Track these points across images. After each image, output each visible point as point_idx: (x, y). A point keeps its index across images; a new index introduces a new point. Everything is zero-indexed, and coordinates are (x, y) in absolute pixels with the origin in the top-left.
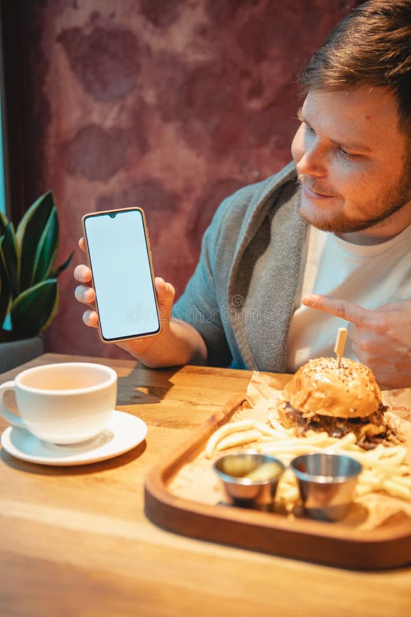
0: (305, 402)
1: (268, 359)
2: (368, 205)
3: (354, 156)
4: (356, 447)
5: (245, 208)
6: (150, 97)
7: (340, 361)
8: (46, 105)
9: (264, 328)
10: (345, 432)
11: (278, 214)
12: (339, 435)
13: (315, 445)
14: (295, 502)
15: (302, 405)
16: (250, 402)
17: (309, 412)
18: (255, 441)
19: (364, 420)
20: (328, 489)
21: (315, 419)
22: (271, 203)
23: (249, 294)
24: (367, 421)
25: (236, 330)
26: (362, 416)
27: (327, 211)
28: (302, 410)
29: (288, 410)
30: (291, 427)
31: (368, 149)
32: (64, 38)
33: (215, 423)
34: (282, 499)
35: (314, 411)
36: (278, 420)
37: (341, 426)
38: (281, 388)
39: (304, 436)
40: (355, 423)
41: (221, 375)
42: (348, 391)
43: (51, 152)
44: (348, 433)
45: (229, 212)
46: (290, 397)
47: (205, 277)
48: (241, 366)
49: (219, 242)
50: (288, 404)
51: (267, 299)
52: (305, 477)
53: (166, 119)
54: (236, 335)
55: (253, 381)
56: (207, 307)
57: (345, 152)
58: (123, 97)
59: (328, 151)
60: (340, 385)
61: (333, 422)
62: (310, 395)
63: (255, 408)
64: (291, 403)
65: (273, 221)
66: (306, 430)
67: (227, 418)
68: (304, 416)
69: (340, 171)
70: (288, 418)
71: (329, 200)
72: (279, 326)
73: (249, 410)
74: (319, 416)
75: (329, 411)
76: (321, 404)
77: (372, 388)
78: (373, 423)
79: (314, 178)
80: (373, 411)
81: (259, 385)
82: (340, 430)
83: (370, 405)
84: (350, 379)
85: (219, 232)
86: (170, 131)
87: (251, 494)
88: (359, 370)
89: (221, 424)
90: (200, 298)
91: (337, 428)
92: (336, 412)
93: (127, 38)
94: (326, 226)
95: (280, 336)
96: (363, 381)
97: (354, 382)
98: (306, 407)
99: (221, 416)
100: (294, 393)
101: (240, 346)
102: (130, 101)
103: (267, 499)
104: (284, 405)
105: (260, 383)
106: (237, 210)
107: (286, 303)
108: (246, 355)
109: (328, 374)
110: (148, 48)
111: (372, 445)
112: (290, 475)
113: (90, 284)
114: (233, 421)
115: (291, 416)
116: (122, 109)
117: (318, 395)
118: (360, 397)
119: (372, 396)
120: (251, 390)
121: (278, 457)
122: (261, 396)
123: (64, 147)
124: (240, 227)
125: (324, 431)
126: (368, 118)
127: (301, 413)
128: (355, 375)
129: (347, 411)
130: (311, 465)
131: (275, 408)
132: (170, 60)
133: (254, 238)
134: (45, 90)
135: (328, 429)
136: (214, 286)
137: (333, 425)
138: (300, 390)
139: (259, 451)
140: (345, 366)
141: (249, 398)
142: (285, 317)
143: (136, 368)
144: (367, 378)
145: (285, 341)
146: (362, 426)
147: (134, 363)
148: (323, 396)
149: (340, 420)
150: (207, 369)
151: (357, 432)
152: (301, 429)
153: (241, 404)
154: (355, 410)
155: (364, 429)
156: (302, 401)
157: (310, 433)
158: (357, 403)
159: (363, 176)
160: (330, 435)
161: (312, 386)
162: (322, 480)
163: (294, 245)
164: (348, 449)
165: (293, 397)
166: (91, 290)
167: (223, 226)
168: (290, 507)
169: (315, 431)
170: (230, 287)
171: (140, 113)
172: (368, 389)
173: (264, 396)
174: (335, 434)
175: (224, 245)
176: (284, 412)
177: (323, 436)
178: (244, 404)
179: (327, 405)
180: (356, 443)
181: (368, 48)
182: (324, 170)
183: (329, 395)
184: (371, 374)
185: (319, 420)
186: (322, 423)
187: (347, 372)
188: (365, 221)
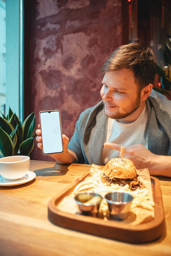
0: (110, 173)
1: (96, 161)
2: (127, 108)
3: (121, 93)
4: (129, 189)
5: (88, 114)
6: (65, 88)
7: (122, 159)
8: (35, 91)
9: (95, 151)
10: (125, 184)
11: (98, 115)
12: (122, 185)
13: (114, 189)
14: (107, 212)
15: (109, 174)
16: (91, 174)
17: (111, 177)
18: (93, 188)
19: (131, 180)
20: (120, 207)
21: (114, 180)
22: (96, 112)
23: (90, 140)
24: (132, 180)
25: (86, 152)
26: (131, 178)
27: (114, 112)
28: (109, 176)
29: (104, 176)
30: (105, 182)
31: (125, 90)
32: (42, 73)
33: (78, 181)
34: (102, 211)
35: (113, 177)
36: (101, 180)
37: (123, 182)
38: (101, 169)
39: (110, 186)
40: (128, 181)
41: (83, 166)
42: (125, 169)
43: (36, 104)
44: (126, 184)
45: (83, 115)
46: (105, 172)
47: (76, 136)
48: (88, 163)
49: (80, 124)
50: (104, 174)
51: (95, 141)
52: (111, 202)
53: (69, 94)
54: (86, 154)
55: (92, 167)
56: (77, 145)
57: (118, 92)
58: (57, 88)
59: (112, 92)
60: (122, 167)
61: (120, 180)
62: (112, 171)
63: (93, 176)
64: (105, 174)
65: (97, 117)
66: (111, 184)
67: (83, 179)
68: (110, 178)
69: (117, 98)
70: (104, 179)
71: (114, 108)
72: (99, 150)
73: (91, 177)
74: (115, 178)
75: (118, 176)
76: (116, 174)
77: (134, 168)
78: (135, 181)
79: (109, 101)
80: (134, 176)
81: (94, 169)
82: (123, 183)
83: (133, 174)
84: (126, 165)
85: (80, 122)
86: (70, 97)
87: (89, 209)
88: (129, 162)
89: (80, 182)
90: (75, 142)
91: (122, 183)
92: (121, 177)
93: (58, 72)
94: (114, 117)
95: (99, 153)
96: (130, 165)
97: (127, 166)
98: (111, 175)
99: (81, 179)
100: (106, 170)
101: (87, 157)
102: (59, 89)
103: (95, 211)
104: (103, 175)
105: (95, 168)
106: (86, 115)
107: (101, 143)
108: (89, 160)
109: (118, 163)
110: (64, 75)
111: (135, 189)
112: (105, 201)
113: (41, 135)
114: (85, 181)
115: (105, 179)
116: (57, 91)
117: (114, 170)
118: (130, 171)
119: (134, 171)
120: (92, 170)
121: (100, 194)
122: (95, 172)
123: (40, 102)
124: (87, 120)
125: (117, 184)
126: (125, 79)
127: (109, 177)
128: (128, 163)
129: (125, 176)
130: (113, 197)
131: (99, 176)
132: (70, 78)
133: (91, 123)
134: (35, 87)
135: (119, 183)
136: (79, 138)
137: (120, 181)
138: (108, 169)
139: (93, 192)
140: (124, 160)
141: (91, 173)
142: (101, 147)
143: (56, 164)
144: (132, 165)
145: (101, 155)
146: (131, 182)
147: (55, 163)
148: (116, 171)
149: (123, 180)
150: (78, 164)
151: (129, 184)
152: (109, 183)
153: (88, 175)
154: (128, 176)
155: (131, 183)
156: (109, 173)
157: (112, 184)
158: (129, 173)
159: (125, 98)
160: (119, 185)
161: (112, 167)
162: (117, 203)
163: (103, 124)
164: (126, 190)
165: (106, 171)
166: (40, 137)
167: (82, 119)
168: (105, 214)
169: (114, 184)
170: (84, 138)
171: (62, 92)
172: (132, 168)
173: (96, 172)
174: (121, 185)
175: (82, 125)
176: (103, 177)
177: (117, 185)
178: (89, 175)
179: (118, 174)
180: (129, 188)
181: (123, 57)
182: (112, 98)
183: (118, 171)
184: (133, 163)
185: (115, 180)
186: (116, 181)
187: (125, 162)
188: (126, 114)
